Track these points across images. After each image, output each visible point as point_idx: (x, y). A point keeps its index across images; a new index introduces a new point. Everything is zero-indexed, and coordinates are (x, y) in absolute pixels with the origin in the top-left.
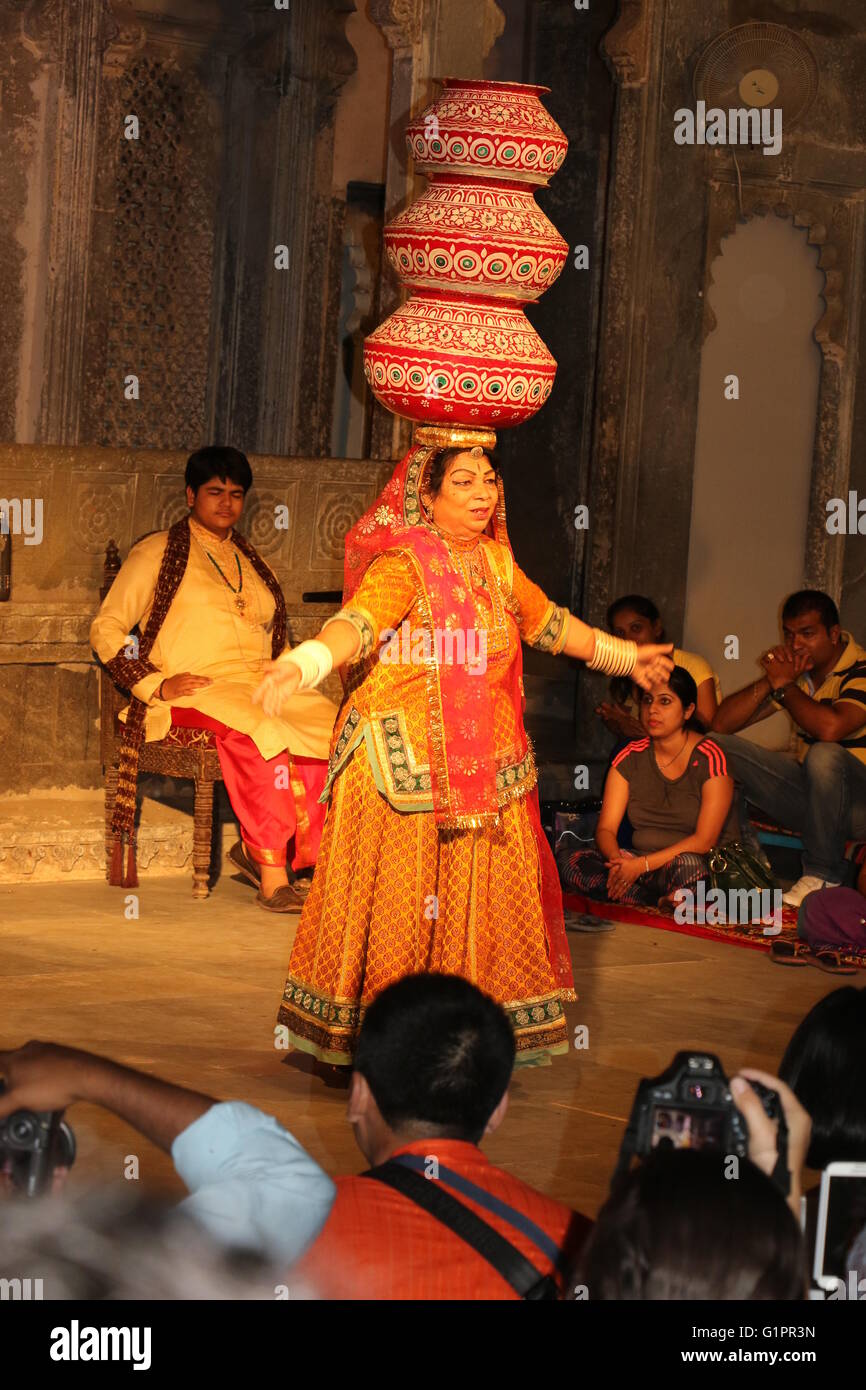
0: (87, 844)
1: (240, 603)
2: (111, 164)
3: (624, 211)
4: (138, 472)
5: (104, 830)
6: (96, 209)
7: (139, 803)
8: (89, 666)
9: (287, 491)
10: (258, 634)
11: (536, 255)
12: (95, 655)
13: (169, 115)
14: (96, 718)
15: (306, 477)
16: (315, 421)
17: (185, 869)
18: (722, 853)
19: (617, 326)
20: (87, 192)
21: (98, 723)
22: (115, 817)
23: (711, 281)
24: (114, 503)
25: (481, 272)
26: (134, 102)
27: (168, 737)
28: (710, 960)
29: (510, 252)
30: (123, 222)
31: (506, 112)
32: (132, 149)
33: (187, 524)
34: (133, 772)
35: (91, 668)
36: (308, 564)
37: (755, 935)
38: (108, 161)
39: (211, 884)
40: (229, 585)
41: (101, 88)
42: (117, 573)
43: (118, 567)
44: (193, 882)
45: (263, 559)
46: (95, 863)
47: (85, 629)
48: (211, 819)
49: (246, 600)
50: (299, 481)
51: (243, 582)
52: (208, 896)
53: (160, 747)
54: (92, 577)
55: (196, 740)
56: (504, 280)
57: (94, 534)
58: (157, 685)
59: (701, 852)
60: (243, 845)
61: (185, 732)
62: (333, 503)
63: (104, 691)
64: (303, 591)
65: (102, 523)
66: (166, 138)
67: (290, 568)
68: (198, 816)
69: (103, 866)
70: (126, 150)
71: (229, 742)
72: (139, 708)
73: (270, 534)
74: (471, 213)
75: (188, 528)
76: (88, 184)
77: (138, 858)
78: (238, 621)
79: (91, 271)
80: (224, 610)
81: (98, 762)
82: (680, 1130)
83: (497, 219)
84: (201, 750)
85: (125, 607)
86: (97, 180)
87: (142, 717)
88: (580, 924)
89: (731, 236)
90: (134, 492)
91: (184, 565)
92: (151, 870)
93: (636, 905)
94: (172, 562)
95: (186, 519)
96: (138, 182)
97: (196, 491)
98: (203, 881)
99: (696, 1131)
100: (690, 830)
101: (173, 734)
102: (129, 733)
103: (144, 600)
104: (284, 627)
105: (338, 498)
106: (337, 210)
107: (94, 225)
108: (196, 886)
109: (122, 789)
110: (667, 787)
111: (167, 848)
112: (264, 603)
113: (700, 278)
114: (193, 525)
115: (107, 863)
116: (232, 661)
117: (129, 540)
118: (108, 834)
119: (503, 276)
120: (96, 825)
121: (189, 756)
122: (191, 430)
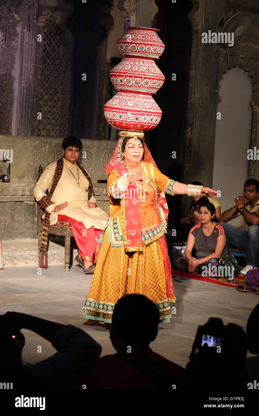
0: (33, 255)
1: (78, 183)
2: (40, 52)
3: (194, 66)
4: (48, 144)
5: (38, 251)
6: (36, 65)
7: (48, 243)
8: (33, 202)
9: (92, 150)
10: (83, 192)
11: (150, 79)
12: (35, 199)
13: (58, 37)
14: (35, 217)
15: (99, 145)
16: (101, 129)
17: (62, 263)
18: (223, 258)
19: (192, 100)
20: (33, 60)
21: (36, 219)
22: (41, 247)
23: (220, 87)
24: (41, 153)
25: (133, 84)
26: (47, 33)
27: (57, 223)
28: (219, 290)
29: (141, 78)
30: (44, 69)
31: (142, 36)
32: (47, 47)
33: (63, 159)
34: (46, 234)
35: (34, 203)
36: (99, 171)
37: (232, 283)
38: (39, 51)
39: (70, 267)
40: (75, 178)
41: (37, 29)
42: (41, 174)
43: (42, 172)
44: (64, 267)
45: (86, 170)
46: (35, 261)
47: (32, 191)
48: (70, 248)
49: (80, 182)
50: (96, 147)
51: (79, 177)
52: (69, 271)
53: (55, 226)
54: (34, 175)
55: (65, 224)
56: (140, 86)
57: (35, 162)
58: (54, 208)
59: (217, 258)
60: (80, 255)
61: (62, 222)
62: (106, 153)
63: (38, 210)
64: (98, 180)
65: (37, 159)
66: (57, 44)
67: (94, 173)
68: (66, 247)
69: (38, 262)
70: (45, 48)
71: (76, 225)
72: (48, 215)
73: (88, 163)
74: (130, 66)
75: (63, 161)
76: (33, 58)
77: (48, 260)
78: (78, 189)
79: (34, 84)
80: (74, 186)
81: (36, 231)
82: (210, 341)
83: (138, 68)
84: (67, 227)
85: (44, 185)
86: (36, 57)
87: (49, 218)
88: (180, 279)
89: (225, 74)
90: (47, 150)
91: (61, 172)
92: (52, 263)
93: (197, 274)
94: (58, 171)
95: (62, 158)
96: (49, 57)
97: (65, 150)
98: (67, 266)
99: (215, 341)
100: (213, 251)
101: (59, 222)
102: (45, 222)
103: (50, 183)
104: (92, 190)
105: (108, 152)
106: (108, 66)
107: (35, 70)
108: (65, 268)
109: (43, 239)
110: (206, 238)
111: (57, 256)
112: (85, 183)
113: (217, 86)
114: (64, 160)
115: (39, 261)
116: (76, 201)
117: (45, 164)
118: (39, 253)
119: (140, 85)
120: (35, 250)
121: (63, 229)
122: (64, 131)
